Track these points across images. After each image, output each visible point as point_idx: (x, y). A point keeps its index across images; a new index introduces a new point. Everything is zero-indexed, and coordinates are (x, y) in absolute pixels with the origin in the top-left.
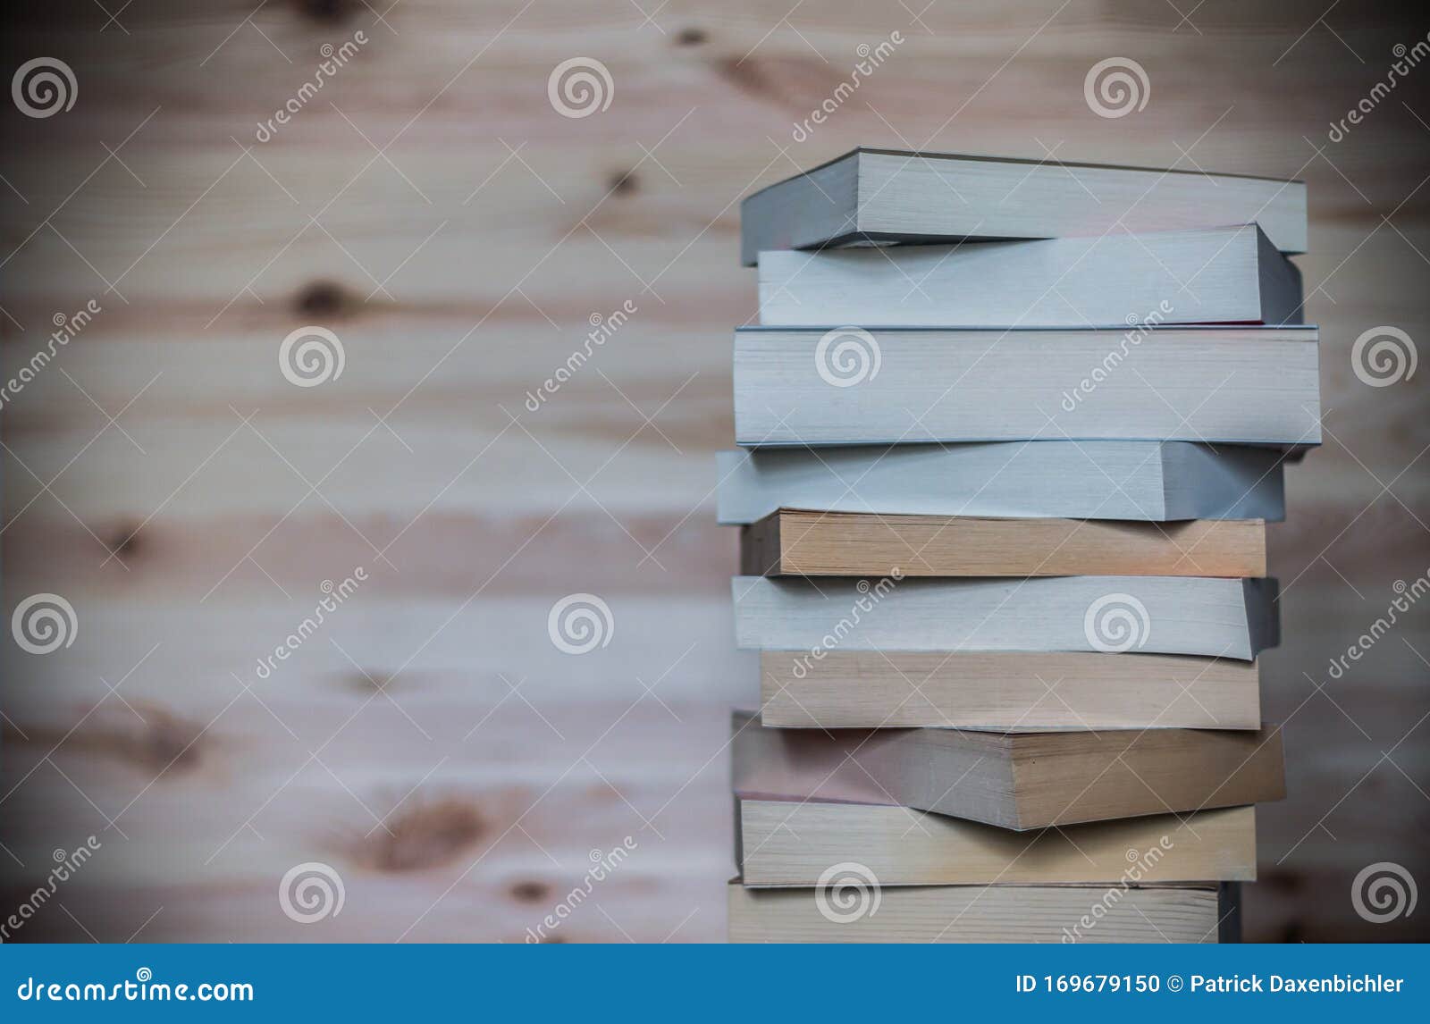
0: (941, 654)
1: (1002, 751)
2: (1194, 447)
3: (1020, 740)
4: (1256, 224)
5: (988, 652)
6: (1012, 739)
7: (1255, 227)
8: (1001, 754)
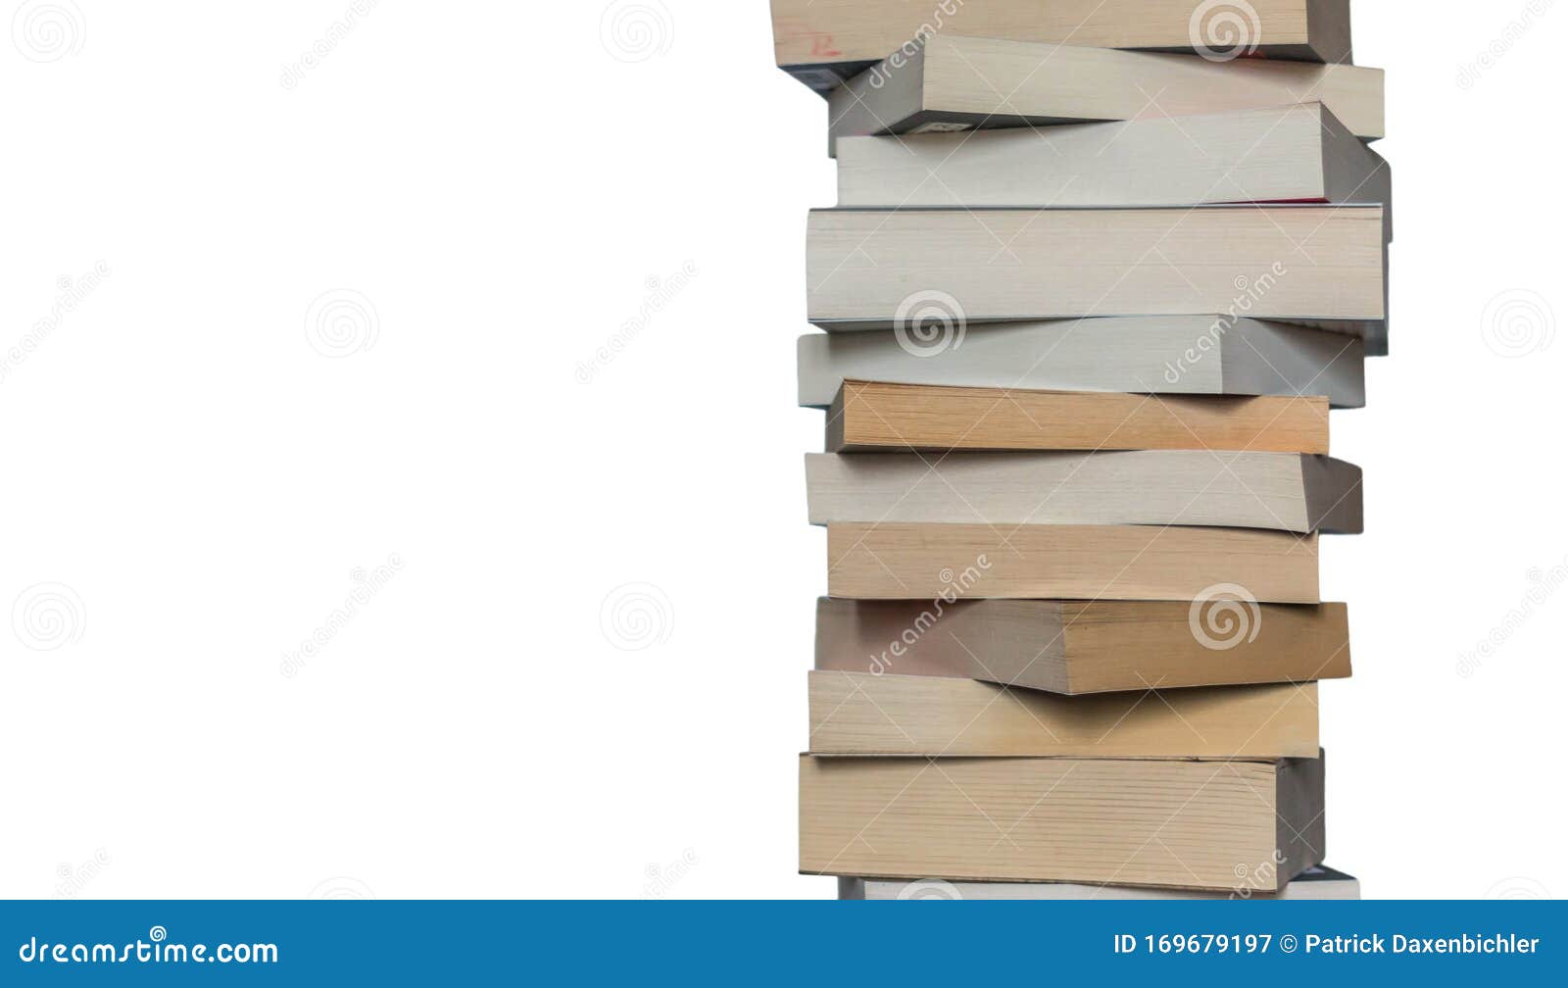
0: (1006, 528)
1: (1056, 616)
2: (1257, 323)
3: (1071, 606)
4: (1320, 102)
5: (1052, 526)
6: (1063, 605)
7: (1319, 104)
8: (1054, 620)
